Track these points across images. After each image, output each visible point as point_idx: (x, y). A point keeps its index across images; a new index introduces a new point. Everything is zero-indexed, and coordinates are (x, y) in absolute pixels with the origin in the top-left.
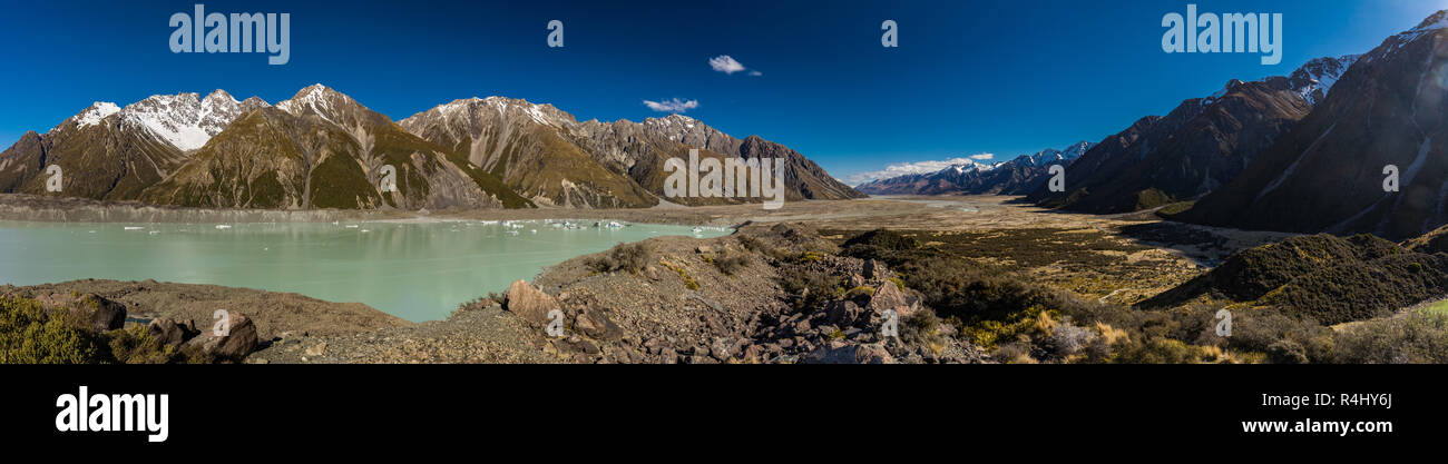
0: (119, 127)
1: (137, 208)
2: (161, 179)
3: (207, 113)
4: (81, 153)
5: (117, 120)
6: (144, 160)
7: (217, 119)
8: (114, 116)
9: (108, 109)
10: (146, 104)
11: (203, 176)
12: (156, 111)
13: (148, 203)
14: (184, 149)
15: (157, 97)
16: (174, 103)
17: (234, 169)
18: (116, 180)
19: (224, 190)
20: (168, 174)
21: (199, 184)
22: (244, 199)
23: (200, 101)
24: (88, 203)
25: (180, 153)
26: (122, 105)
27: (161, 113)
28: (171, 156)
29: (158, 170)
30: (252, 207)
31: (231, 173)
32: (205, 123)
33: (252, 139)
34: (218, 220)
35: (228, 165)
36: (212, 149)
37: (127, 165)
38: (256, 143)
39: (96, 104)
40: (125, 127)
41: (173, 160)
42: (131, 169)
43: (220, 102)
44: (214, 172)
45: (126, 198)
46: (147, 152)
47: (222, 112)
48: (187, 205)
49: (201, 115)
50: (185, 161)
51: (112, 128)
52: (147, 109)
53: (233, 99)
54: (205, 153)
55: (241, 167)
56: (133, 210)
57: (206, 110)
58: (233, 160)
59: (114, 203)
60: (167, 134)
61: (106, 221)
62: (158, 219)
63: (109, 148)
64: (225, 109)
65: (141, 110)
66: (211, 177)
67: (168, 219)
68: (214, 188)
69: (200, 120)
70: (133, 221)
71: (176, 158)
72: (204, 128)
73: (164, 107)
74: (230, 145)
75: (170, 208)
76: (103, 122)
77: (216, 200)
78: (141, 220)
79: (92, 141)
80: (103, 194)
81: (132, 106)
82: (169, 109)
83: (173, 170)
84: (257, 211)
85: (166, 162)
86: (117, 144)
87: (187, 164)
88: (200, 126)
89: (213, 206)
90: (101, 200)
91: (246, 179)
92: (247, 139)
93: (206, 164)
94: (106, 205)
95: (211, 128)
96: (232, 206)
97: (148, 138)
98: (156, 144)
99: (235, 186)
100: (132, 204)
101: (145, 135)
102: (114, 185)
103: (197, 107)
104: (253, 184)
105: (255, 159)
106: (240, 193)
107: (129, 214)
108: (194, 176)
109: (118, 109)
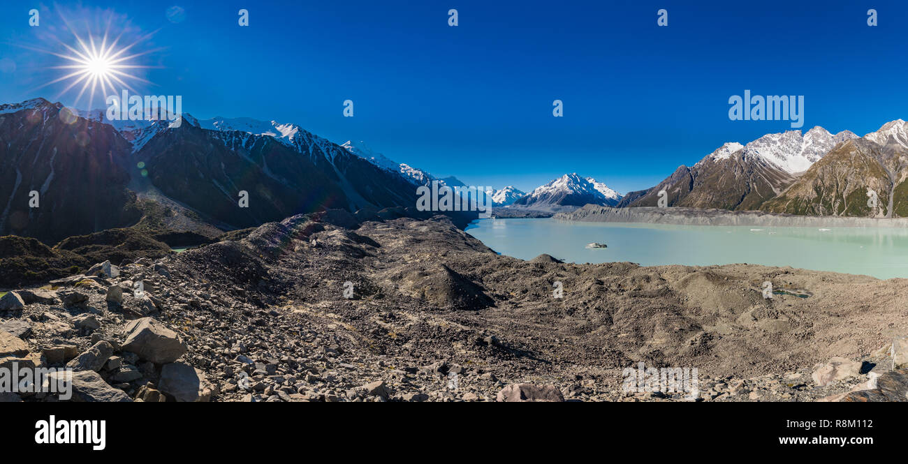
0: (743, 159)
1: (759, 216)
2: (775, 194)
3: (808, 145)
4: (718, 178)
5: (742, 155)
6: (763, 181)
7: (816, 149)
8: (739, 152)
9: (735, 147)
10: (761, 141)
11: (808, 192)
12: (769, 145)
13: (767, 212)
14: (791, 173)
15: (769, 136)
16: (782, 139)
17: (832, 186)
18: (743, 196)
19: (825, 203)
20: (781, 191)
21: (806, 198)
22: (841, 209)
23: (802, 135)
24: (724, 213)
25: (789, 176)
26: (744, 144)
27: (773, 147)
28: (783, 178)
29: (773, 189)
30: (847, 215)
31: (830, 189)
32: (807, 152)
33: (846, 164)
34: (821, 225)
35: (827, 184)
36: (815, 172)
37: (751, 186)
38: (850, 167)
39: (726, 144)
40: (748, 159)
41: (784, 181)
42: (753, 187)
43: (818, 135)
44: (817, 189)
45: (751, 209)
46: (765, 176)
47: (820, 144)
48: (796, 213)
49: (804, 147)
50: (793, 182)
51: (739, 160)
52: (763, 144)
53: (828, 133)
54: (809, 175)
55: (838, 185)
56: (756, 217)
57: (807, 143)
58: (831, 180)
59: (743, 212)
60: (778, 162)
61: (737, 225)
62: (775, 224)
63: (738, 174)
64: (822, 141)
65: (758, 146)
66: (814, 193)
67: (782, 224)
68: (817, 200)
69: (803, 150)
70: (757, 225)
71: (786, 179)
72: (806, 156)
73: (775, 142)
74: (829, 169)
75: (784, 216)
76: (732, 157)
77: (819, 210)
78: (762, 224)
79: (725, 170)
80: (735, 206)
81: (751, 143)
82: (779, 144)
83: (784, 189)
84: (851, 218)
85: (779, 182)
86: (743, 171)
87: (795, 183)
88: (803, 154)
89: (816, 215)
90: (733, 210)
91: (842, 194)
92: (842, 164)
93: (810, 183)
94: (737, 214)
95: (812, 156)
96: (831, 214)
97: (765, 166)
98: (771, 170)
99: (833, 199)
100: (756, 213)
101: (762, 164)
102: (742, 200)
103: (801, 140)
104: (848, 198)
105: (849, 178)
106: (837, 205)
107: (754, 220)
108: (801, 192)
109: (741, 147)
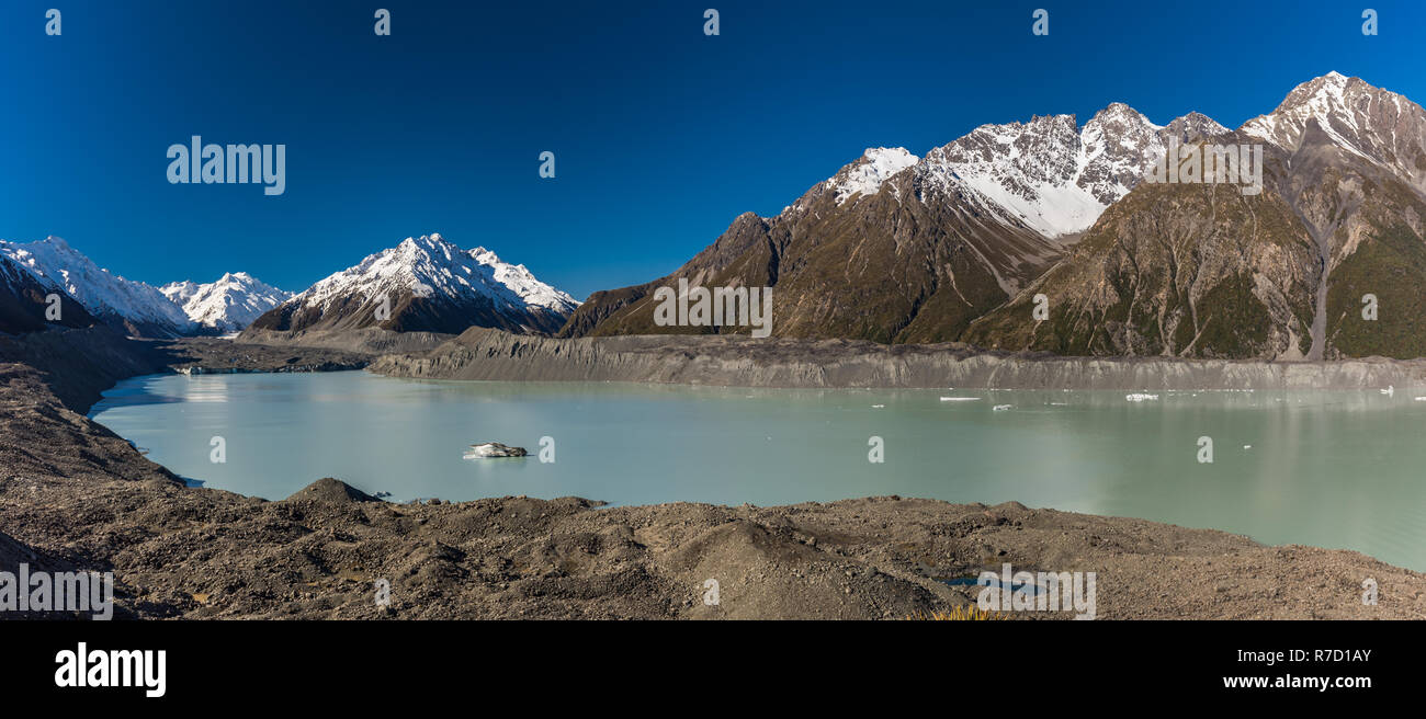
0: (918, 194)
1: (961, 358)
2: (1006, 297)
3: (1093, 155)
4: (846, 252)
5: (912, 181)
6: (971, 259)
7: (1115, 167)
8: (906, 174)
9: (888, 162)
10: (967, 145)
11: (1096, 289)
12: (988, 157)
13: (982, 348)
14: (1051, 235)
15: (988, 129)
16: (1025, 139)
17: (1159, 271)
18: (918, 302)
19: (1141, 319)
20: (1021, 286)
21: (1087, 307)
22: (1183, 337)
23: (1078, 130)
24: (864, 350)
25: (1043, 242)
27: (1000, 161)
28: (1028, 250)
29: (1000, 280)
30: (1200, 355)
31: (1152, 281)
32: (1091, 176)
33: (1194, 207)
34: (1131, 384)
35: (1146, 265)
36: (1112, 232)
37: (938, 272)
38: (1205, 215)
39: (870, 154)
40: (929, 195)
41: (1029, 258)
42: (945, 274)
43: (1119, 129)
44: (1118, 280)
45: (938, 339)
46: (977, 244)
47: (1124, 152)
48: (1063, 350)
49: (1082, 161)
50: (1052, 260)
51: (906, 197)
52: (971, 154)
53: (1146, 121)
54: (1096, 239)
55: (1173, 268)
56: (953, 362)
57: (1090, 149)
58: (1156, 253)
59: (916, 349)
60: (1014, 204)
61: (900, 385)
62: (1004, 381)
63: (902, 239)
64: (1131, 145)
65: (958, 159)
66: (1111, 290)
67: (1025, 382)
68: (1118, 313)
69: (1080, 171)
70: (954, 385)
71: (1035, 253)
72: (1090, 186)
73: (1004, 149)
74: (1149, 221)
75: (1027, 357)
76: (886, 187)
77: (1123, 342)
78: (970, 383)
79: (867, 226)
80: (894, 331)
81: (940, 150)
82: (1015, 153)
83: (1030, 280)
84: (1210, 364)
85: (1015, 262)
86: (915, 229)
87: (1060, 264)
88: (1081, 183)
89: (1115, 354)
90: (888, 342)
91: (1186, 294)
93: (1100, 263)
94: (899, 353)
95: (1104, 186)
96: (1156, 352)
97: (976, 215)
98: (994, 225)
99: (1162, 309)
100: (952, 351)
101: (970, 209)
102: (914, 313)
103: (1073, 143)
104: (1201, 306)
105: (1204, 248)
106: (1174, 324)
107: (945, 370)
108: (1075, 291)
109: (913, 160)
